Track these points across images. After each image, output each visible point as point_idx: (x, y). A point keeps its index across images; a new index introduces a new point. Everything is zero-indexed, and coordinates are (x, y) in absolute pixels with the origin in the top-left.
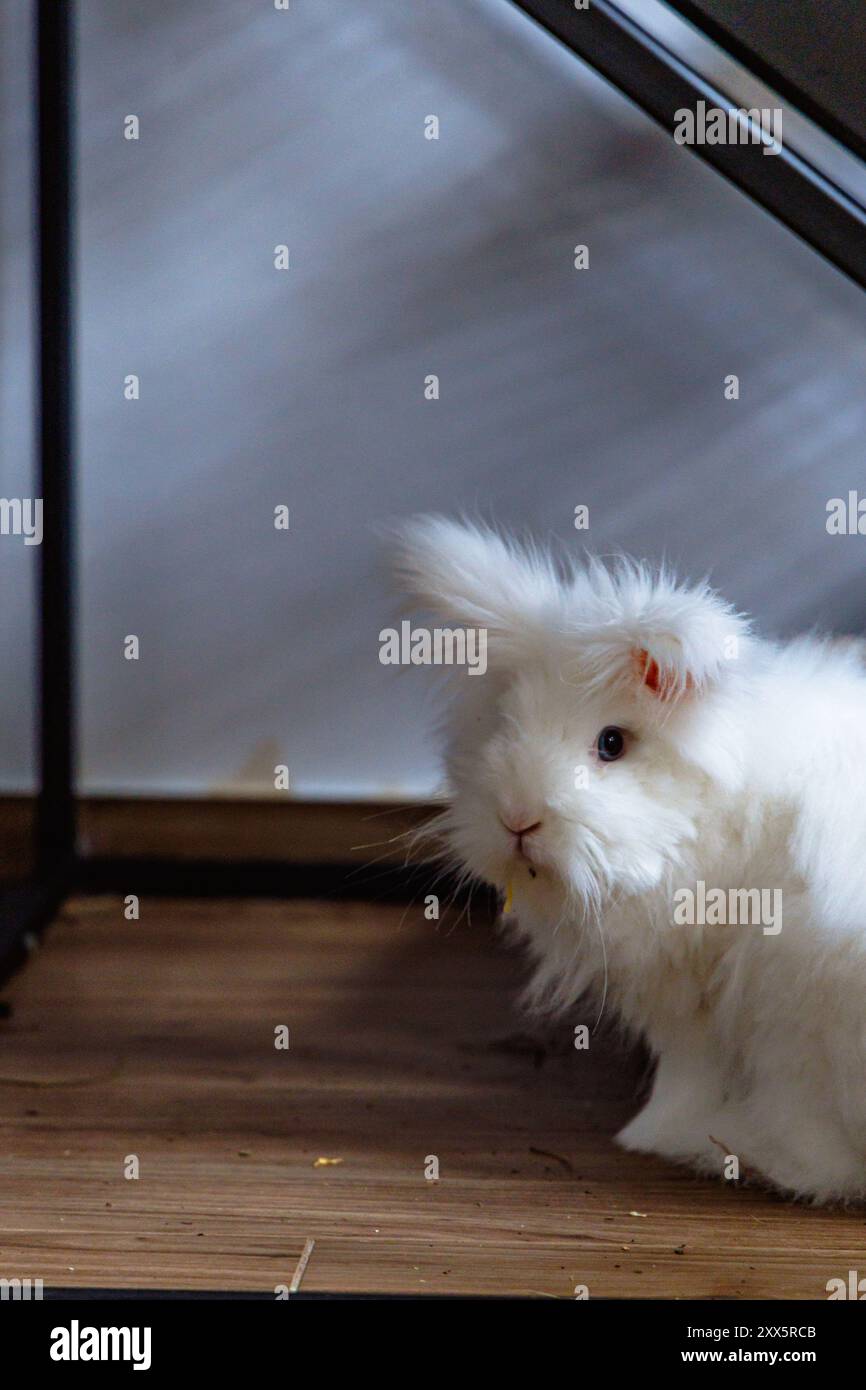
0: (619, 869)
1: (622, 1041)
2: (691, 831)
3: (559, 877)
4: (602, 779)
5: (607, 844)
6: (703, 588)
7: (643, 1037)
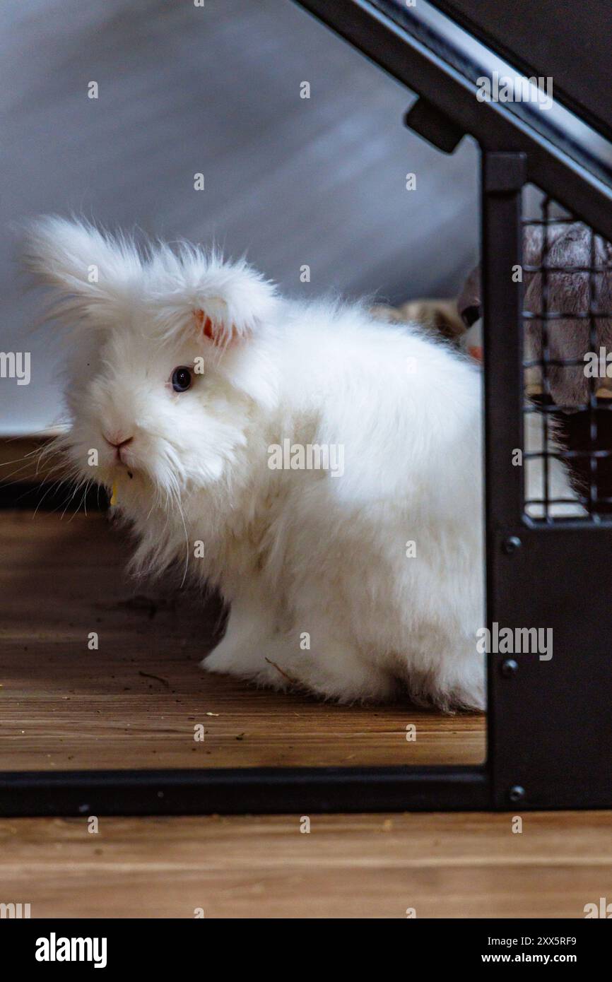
0: (189, 469)
1: (201, 592)
2: (243, 440)
3: (149, 477)
4: (176, 404)
5: (180, 451)
6: (242, 263)
7: (218, 589)
